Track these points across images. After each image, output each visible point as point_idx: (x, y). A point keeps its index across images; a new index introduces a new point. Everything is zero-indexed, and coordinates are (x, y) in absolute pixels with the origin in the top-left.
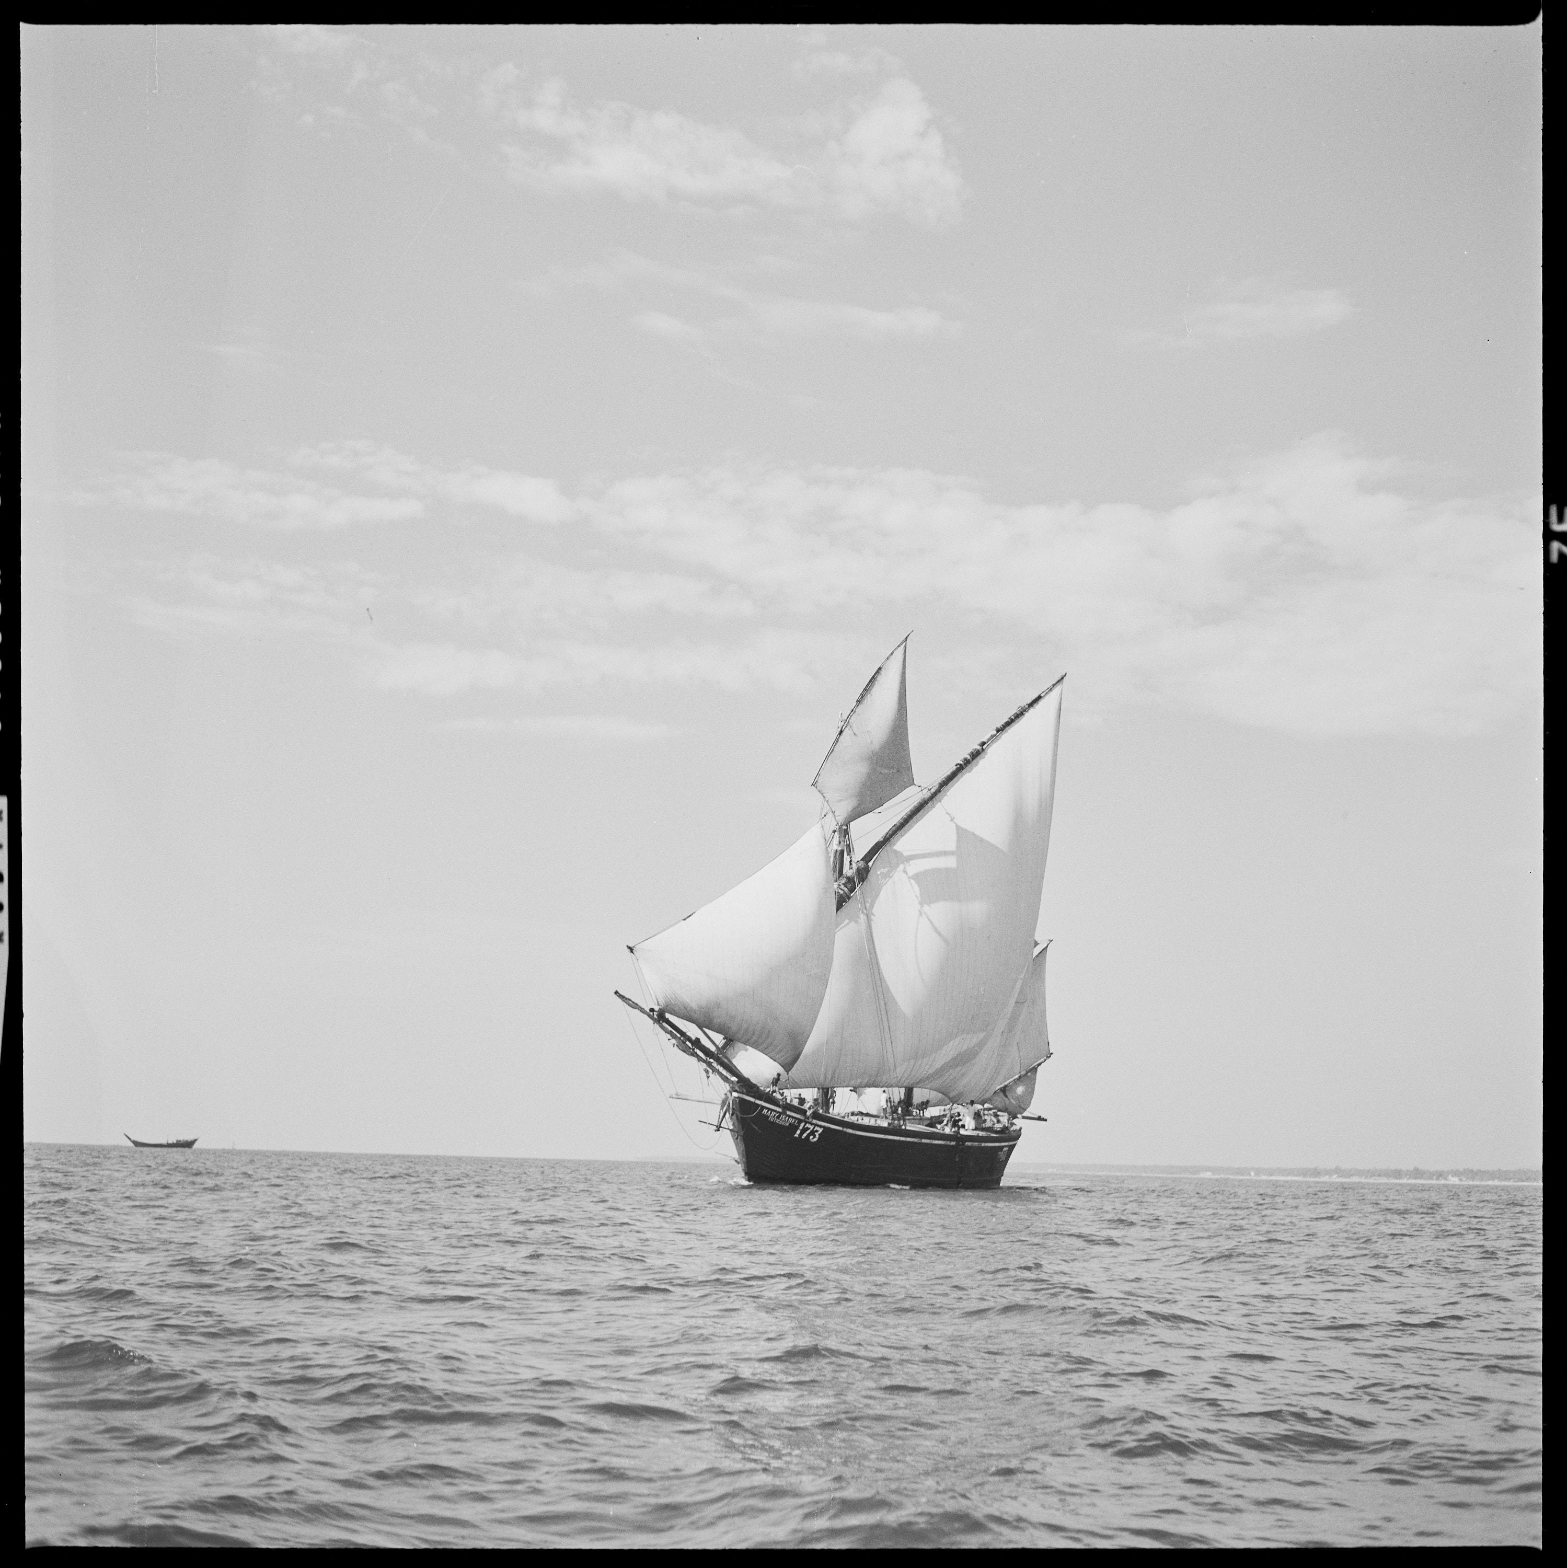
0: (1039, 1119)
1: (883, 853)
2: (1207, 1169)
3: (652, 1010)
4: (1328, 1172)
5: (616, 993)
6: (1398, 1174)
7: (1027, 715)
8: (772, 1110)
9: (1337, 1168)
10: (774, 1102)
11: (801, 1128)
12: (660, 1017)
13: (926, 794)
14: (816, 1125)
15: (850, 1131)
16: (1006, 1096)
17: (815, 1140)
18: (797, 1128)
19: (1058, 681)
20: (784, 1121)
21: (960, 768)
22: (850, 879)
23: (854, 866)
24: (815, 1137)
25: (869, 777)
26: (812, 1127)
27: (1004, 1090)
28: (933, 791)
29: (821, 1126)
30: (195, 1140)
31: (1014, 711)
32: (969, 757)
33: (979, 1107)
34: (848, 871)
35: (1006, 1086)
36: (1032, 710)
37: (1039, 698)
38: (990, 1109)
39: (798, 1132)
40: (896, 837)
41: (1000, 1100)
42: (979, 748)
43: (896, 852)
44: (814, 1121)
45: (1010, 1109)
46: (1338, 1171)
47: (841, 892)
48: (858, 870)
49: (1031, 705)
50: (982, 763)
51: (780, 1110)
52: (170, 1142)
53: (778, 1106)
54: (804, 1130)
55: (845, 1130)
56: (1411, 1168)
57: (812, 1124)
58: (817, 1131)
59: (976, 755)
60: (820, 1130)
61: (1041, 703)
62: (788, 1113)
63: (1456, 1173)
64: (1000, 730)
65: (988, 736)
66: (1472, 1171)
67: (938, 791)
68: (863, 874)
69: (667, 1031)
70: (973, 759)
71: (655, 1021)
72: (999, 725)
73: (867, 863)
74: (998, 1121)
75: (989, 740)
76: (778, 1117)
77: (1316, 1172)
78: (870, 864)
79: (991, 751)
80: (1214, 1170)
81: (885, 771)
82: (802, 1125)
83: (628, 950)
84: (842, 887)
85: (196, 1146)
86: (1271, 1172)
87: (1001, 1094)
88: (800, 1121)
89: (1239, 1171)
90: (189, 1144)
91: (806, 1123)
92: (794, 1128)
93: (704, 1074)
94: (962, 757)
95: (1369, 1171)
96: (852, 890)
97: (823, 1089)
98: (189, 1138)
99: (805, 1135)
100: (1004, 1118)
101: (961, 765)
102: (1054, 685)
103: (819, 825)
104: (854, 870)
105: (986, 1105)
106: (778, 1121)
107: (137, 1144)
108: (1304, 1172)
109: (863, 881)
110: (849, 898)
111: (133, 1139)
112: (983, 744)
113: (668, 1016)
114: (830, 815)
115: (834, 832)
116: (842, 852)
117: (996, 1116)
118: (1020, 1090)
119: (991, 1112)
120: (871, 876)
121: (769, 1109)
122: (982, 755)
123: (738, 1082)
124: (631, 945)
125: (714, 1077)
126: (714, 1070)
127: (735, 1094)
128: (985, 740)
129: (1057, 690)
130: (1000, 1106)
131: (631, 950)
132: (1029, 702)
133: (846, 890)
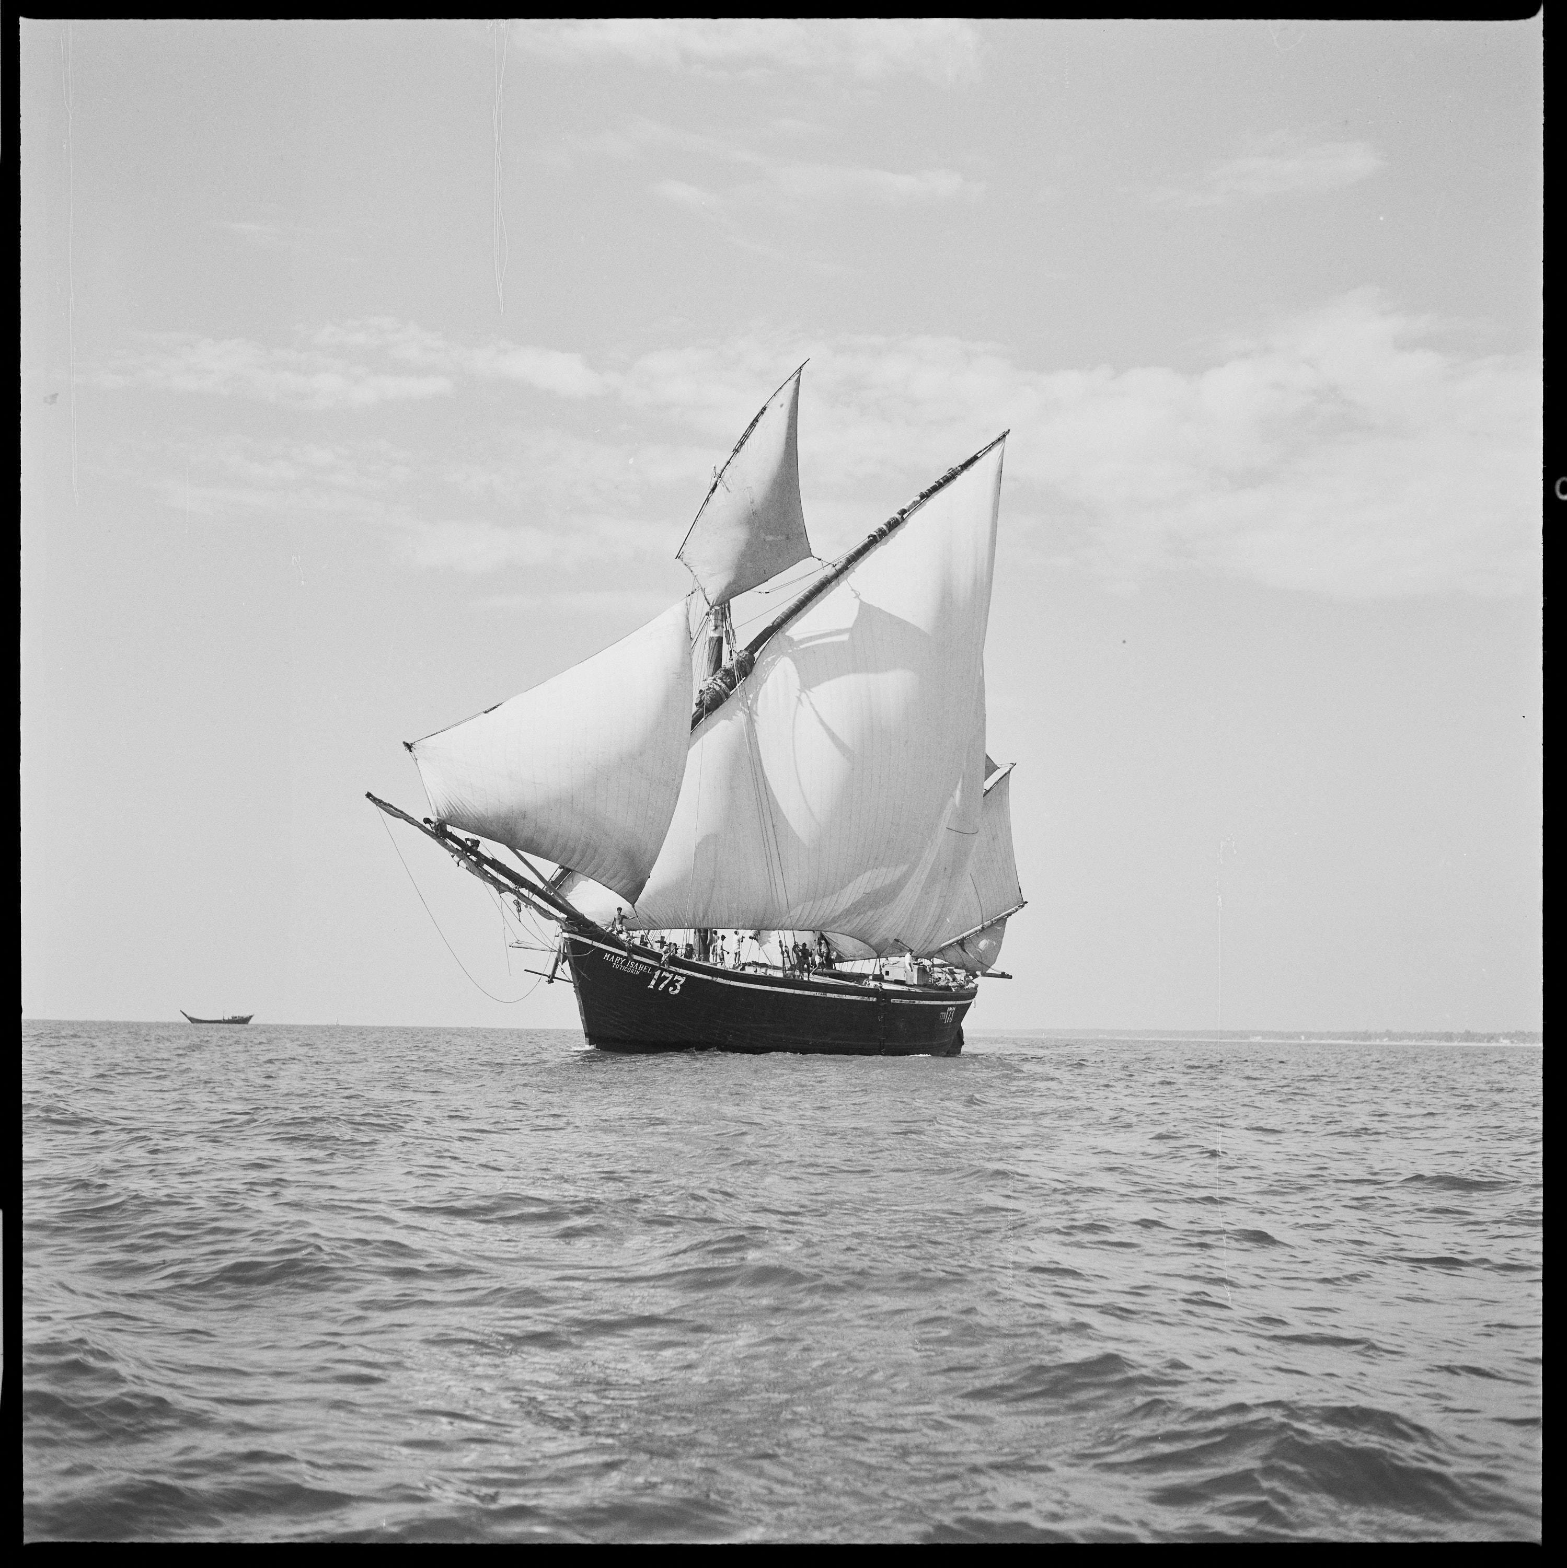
0: (1003, 975)
1: (773, 642)
2: (1255, 1034)
3: (427, 821)
4: (1379, 1036)
5: (369, 795)
6: (1449, 1037)
7: (959, 478)
8: (616, 955)
9: (1387, 1031)
10: (619, 945)
11: (656, 977)
12: (440, 832)
13: (830, 571)
14: (675, 973)
15: (720, 980)
16: (964, 950)
17: (677, 992)
18: (652, 977)
19: (999, 439)
20: (632, 969)
21: (874, 541)
22: (728, 672)
23: (735, 656)
24: (675, 988)
25: (749, 544)
26: (671, 976)
27: (961, 943)
28: (838, 567)
29: (682, 975)
30: (251, 1017)
31: (944, 473)
32: (885, 527)
33: (926, 962)
34: (726, 663)
35: (964, 938)
36: (965, 473)
37: (975, 459)
38: (944, 966)
39: (653, 982)
40: (790, 622)
41: (954, 955)
42: (898, 516)
43: (790, 639)
44: (673, 969)
45: (969, 966)
46: (1389, 1035)
47: (718, 688)
48: (738, 661)
49: (965, 466)
50: (900, 534)
51: (625, 954)
52: (226, 1018)
53: (623, 949)
54: (661, 979)
55: (715, 979)
56: (1463, 1031)
57: (670, 972)
58: (678, 981)
59: (893, 525)
60: (683, 980)
61: (977, 464)
62: (636, 957)
63: (1508, 1036)
64: (925, 496)
65: (910, 503)
66: (1522, 1033)
67: (845, 568)
68: (746, 666)
69: (450, 849)
70: (890, 531)
71: (434, 835)
72: (924, 490)
73: (752, 653)
74: (954, 980)
75: (910, 507)
76: (625, 964)
77: (1367, 1036)
78: (756, 655)
79: (913, 521)
80: (1264, 1034)
81: (770, 538)
82: (658, 973)
83: (404, 748)
84: (719, 681)
85: (251, 1022)
86: (1321, 1036)
87: (958, 949)
88: (654, 969)
89: (1290, 1036)
90: (245, 1021)
91: (663, 970)
92: (648, 977)
93: (514, 908)
94: (876, 528)
95: (1419, 1034)
96: (732, 686)
97: (699, 931)
98: (245, 1014)
99: (662, 986)
100: (961, 975)
101: (874, 536)
102: (993, 444)
103: (683, 602)
104: (734, 661)
105: (937, 961)
106: (625, 969)
107: (192, 1020)
108: (1355, 1036)
109: (746, 675)
110: (728, 696)
111: (189, 1015)
112: (903, 512)
113: (449, 828)
114: (699, 593)
115: (708, 614)
116: (720, 639)
117: (952, 973)
118: (983, 944)
119: (945, 969)
120: (757, 670)
121: (612, 953)
122: (902, 525)
123: (567, 919)
124: (409, 742)
125: (529, 913)
126: (529, 902)
127: (566, 935)
128: (905, 507)
129: (997, 450)
130: (954, 961)
131: (409, 747)
132: (962, 463)
133: (723, 685)
